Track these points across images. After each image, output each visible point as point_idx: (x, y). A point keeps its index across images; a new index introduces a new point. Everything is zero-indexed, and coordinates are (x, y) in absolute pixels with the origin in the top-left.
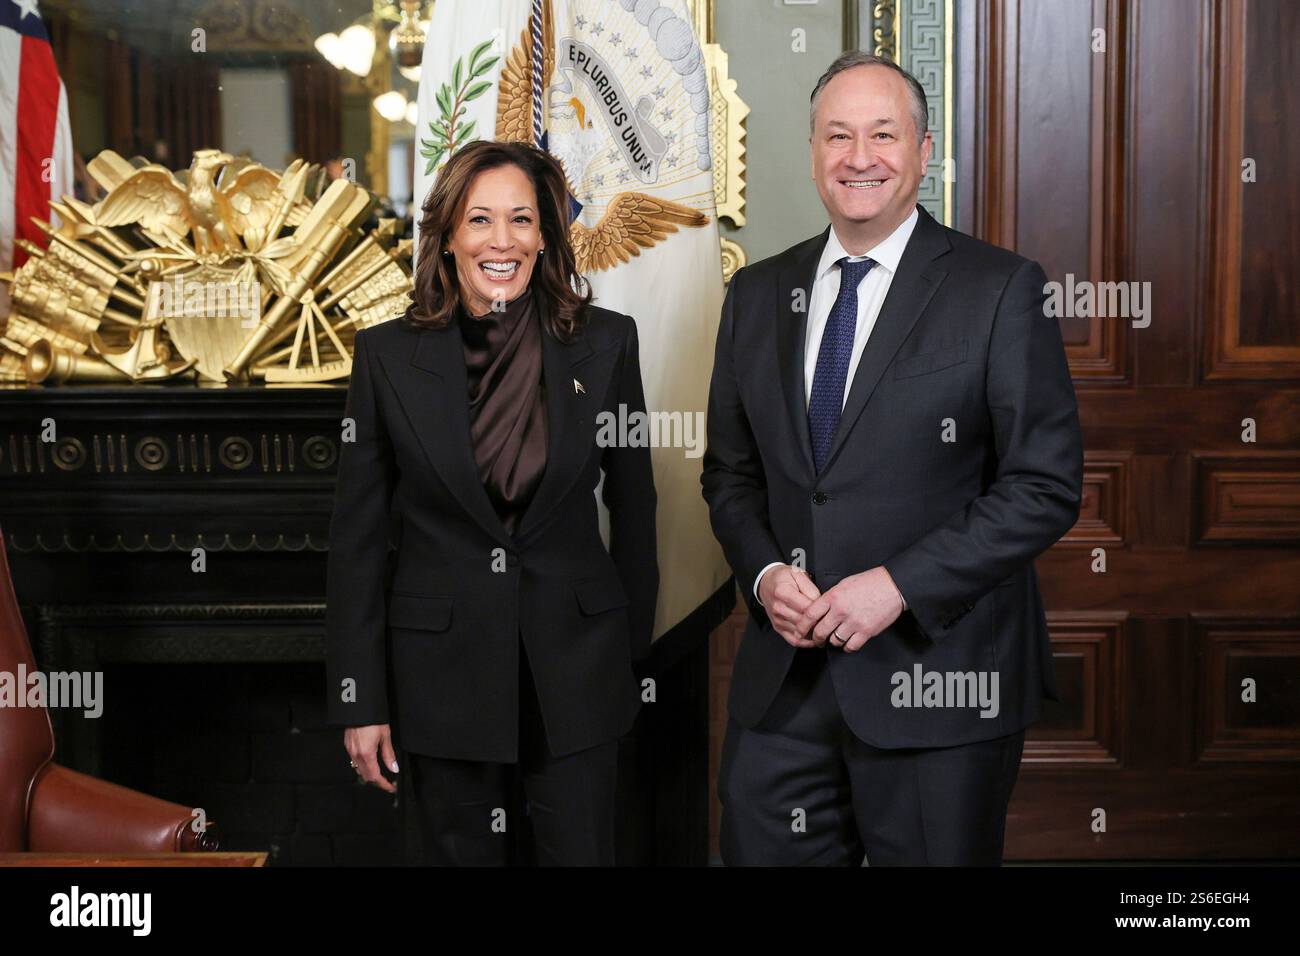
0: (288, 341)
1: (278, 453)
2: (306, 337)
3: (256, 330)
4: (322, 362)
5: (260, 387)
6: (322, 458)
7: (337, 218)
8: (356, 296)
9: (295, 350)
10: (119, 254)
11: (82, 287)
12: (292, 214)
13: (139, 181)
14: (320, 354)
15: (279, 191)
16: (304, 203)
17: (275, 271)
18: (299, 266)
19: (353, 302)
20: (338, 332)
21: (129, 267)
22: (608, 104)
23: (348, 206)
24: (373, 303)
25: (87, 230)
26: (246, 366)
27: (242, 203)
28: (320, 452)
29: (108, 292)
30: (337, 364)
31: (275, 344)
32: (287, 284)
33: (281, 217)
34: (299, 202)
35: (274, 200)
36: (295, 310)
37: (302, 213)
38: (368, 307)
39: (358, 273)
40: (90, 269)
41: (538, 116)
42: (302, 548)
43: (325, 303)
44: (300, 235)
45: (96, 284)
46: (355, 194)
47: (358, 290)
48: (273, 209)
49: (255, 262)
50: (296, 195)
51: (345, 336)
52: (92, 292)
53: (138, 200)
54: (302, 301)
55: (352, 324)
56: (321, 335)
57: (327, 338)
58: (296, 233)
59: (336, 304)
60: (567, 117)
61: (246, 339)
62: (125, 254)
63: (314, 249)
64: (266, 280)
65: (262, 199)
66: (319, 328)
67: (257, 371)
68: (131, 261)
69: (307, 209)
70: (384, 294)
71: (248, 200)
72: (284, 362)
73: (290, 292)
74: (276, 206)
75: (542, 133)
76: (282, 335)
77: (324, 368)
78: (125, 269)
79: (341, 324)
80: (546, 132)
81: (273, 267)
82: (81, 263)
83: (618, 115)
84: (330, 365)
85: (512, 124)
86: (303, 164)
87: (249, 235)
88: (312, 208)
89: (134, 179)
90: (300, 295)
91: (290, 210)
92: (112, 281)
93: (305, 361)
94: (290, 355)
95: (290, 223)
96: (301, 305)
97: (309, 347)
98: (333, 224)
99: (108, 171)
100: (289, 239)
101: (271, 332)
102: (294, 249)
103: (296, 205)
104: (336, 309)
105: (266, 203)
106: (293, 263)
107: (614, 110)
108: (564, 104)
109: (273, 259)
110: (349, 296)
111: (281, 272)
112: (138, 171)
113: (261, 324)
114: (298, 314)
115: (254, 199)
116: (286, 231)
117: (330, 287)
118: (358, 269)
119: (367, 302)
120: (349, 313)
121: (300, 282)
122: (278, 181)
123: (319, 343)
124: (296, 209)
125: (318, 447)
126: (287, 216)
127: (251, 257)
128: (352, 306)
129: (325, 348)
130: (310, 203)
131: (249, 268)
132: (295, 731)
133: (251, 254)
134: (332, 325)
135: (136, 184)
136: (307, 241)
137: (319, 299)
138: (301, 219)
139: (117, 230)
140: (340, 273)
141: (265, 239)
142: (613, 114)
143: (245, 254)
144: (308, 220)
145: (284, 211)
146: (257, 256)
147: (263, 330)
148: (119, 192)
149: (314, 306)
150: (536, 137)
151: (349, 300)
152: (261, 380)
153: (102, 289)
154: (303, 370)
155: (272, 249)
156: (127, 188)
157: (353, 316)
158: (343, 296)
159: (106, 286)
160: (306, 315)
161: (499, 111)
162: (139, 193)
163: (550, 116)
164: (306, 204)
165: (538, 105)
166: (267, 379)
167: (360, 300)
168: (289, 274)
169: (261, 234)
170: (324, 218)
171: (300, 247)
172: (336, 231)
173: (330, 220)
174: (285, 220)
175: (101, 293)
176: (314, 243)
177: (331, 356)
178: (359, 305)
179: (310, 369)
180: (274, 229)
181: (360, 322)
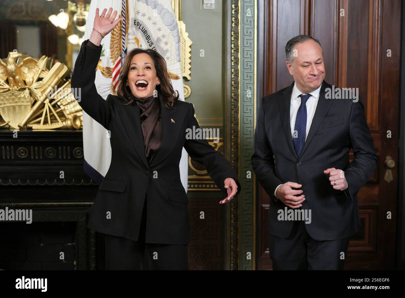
0: (40, 116)
1: (36, 153)
2: (46, 114)
3: (29, 113)
4: (52, 123)
5: (30, 131)
6: (51, 154)
7: (57, 75)
8: (63, 101)
9: (42, 119)
12: (42, 74)
14: (51, 120)
15: (37, 66)
16: (46, 70)
17: (36, 93)
18: (44, 91)
19: (62, 103)
20: (57, 113)
22: (147, 39)
23: (61, 71)
24: (69, 103)
26: (26, 124)
27: (25, 70)
28: (51, 152)
30: (57, 123)
31: (36, 116)
32: (40, 97)
33: (38, 75)
34: (44, 69)
35: (36, 69)
36: (42, 105)
37: (45, 73)
38: (67, 105)
41: (124, 43)
42: (44, 184)
43: (53, 103)
44: (45, 81)
46: (63, 68)
47: (64, 99)
48: (35, 72)
49: (29, 89)
50: (43, 67)
51: (59, 114)
54: (45, 102)
55: (62, 110)
56: (51, 114)
57: (53, 115)
58: (43, 80)
59: (56, 103)
60: (133, 43)
61: (26, 114)
63: (49, 85)
64: (33, 95)
65: (32, 68)
66: (50, 111)
67: (30, 126)
69: (47, 72)
70: (73, 100)
71: (27, 69)
72: (39, 122)
73: (41, 99)
74: (37, 71)
75: (125, 49)
76: (38, 114)
77: (52, 125)
79: (58, 110)
80: (127, 48)
81: (35, 91)
83: (150, 43)
84: (54, 124)
85: (116, 45)
86: (46, 57)
87: (27, 80)
88: (48, 72)
90: (44, 100)
91: (41, 72)
93: (46, 122)
94: (41, 120)
95: (41, 76)
96: (45, 104)
97: (47, 118)
98: (55, 77)
100: (41, 82)
101: (35, 113)
102: (42, 85)
103: (43, 71)
104: (56, 105)
105: (33, 70)
106: (42, 90)
107: (149, 41)
108: (132, 39)
109: (35, 89)
110: (61, 101)
111: (38, 93)
113: (31, 110)
114: (44, 107)
115: (29, 68)
116: (40, 79)
117: (55, 98)
119: (67, 103)
120: (61, 106)
121: (44, 96)
122: (37, 62)
123: (51, 116)
124: (43, 72)
125: (50, 151)
126: (40, 74)
127: (28, 88)
128: (62, 104)
129: (53, 118)
130: (48, 70)
131: (27, 91)
132: (42, 245)
133: (28, 87)
134: (55, 110)
136: (47, 82)
137: (51, 101)
138: (44, 75)
141: (33, 82)
142: (148, 43)
143: (26, 86)
144: (47, 76)
145: (39, 72)
146: (30, 87)
147: (32, 112)
149: (49, 104)
150: (123, 50)
151: (61, 102)
152: (31, 128)
154: (45, 125)
155: (35, 85)
157: (62, 108)
158: (59, 101)
160: (46, 107)
161: (111, 41)
163: (128, 43)
164: (47, 70)
165: (124, 39)
166: (33, 128)
167: (65, 102)
168: (40, 93)
169: (31, 80)
170: (53, 75)
171: (44, 85)
172: (57, 79)
173: (55, 76)
174: (39, 75)
176: (49, 83)
177: (55, 121)
178: (64, 104)
179: (47, 125)
180: (36, 79)
181: (64, 109)
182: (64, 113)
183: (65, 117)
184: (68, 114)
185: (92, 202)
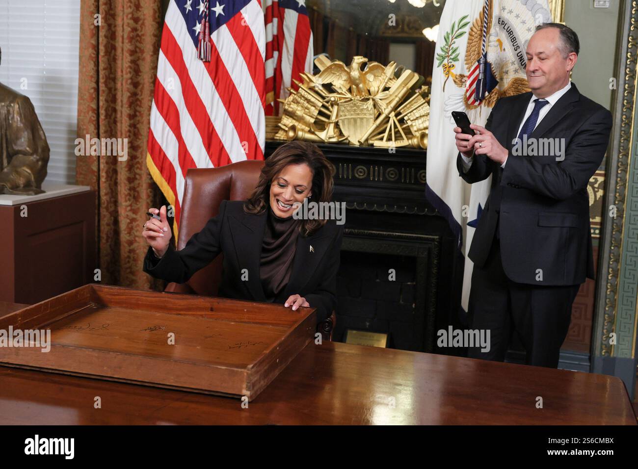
0: (383, 132)
1: (376, 173)
2: (390, 130)
3: (372, 127)
4: (396, 140)
5: (372, 147)
6: (393, 176)
7: (406, 85)
8: (411, 115)
9: (386, 135)
10: (324, 95)
11: (309, 106)
12: (389, 82)
13: (333, 67)
14: (395, 137)
15: (385, 73)
16: (394, 78)
17: (381, 104)
18: (390, 102)
19: (410, 117)
20: (403, 129)
21: (327, 99)
22: (512, 42)
23: (410, 81)
24: (417, 118)
25: (312, 85)
26: (367, 140)
27: (370, 77)
28: (392, 174)
29: (319, 108)
30: (402, 141)
31: (379, 132)
32: (385, 109)
33: (385, 83)
34: (392, 78)
35: (382, 77)
36: (387, 119)
37: (393, 83)
38: (415, 120)
39: (412, 107)
40: (313, 100)
41: (484, 45)
42: (383, 210)
43: (399, 118)
44: (391, 91)
45: (314, 106)
46: (414, 76)
47: (412, 113)
48: (382, 80)
49: (373, 100)
50: (391, 75)
51: (405, 131)
52: (313, 108)
53: (332, 74)
54: (390, 116)
55: (408, 126)
56: (396, 130)
57: (399, 131)
58: (390, 90)
59: (403, 118)
60: (495, 46)
61: (368, 128)
62: (326, 94)
63: (396, 96)
64: (377, 107)
65: (378, 76)
66: (395, 127)
67: (370, 142)
68: (328, 97)
69: (394, 81)
70: (422, 115)
71: (373, 76)
72: (382, 139)
73: (386, 112)
74: (383, 79)
75: (485, 52)
76: (382, 129)
77: (396, 142)
78: (325, 100)
79: (404, 126)
80: (486, 52)
81: (380, 102)
82: (310, 97)
83: (516, 46)
84: (399, 141)
85: (473, 49)
86: (394, 63)
87: (372, 90)
88: (396, 81)
89: (331, 66)
90: (389, 114)
91: (388, 81)
92: (320, 104)
93: (389, 139)
94: (383, 137)
95: (388, 86)
96: (390, 118)
97: (391, 134)
98: (404, 87)
99: (322, 63)
100: (387, 92)
101: (378, 127)
102: (388, 96)
103: (391, 79)
104: (403, 120)
105: (380, 78)
106: (388, 101)
107: (514, 45)
108: (494, 41)
109: (380, 99)
110: (408, 115)
111: (383, 105)
112: (332, 63)
113: (374, 124)
114: (388, 121)
115: (375, 76)
116: (386, 89)
117: (401, 111)
118: (412, 105)
119: (415, 118)
120: (408, 122)
121: (389, 109)
122: (384, 69)
123: (396, 133)
124: (390, 81)
125: (392, 172)
126: (387, 83)
127: (372, 98)
128: (409, 119)
129: (398, 135)
130: (396, 79)
131: (371, 102)
132: (378, 280)
133: (372, 97)
134: (401, 126)
135: (331, 68)
136: (394, 93)
137: (396, 116)
138: (392, 85)
139: (324, 85)
140: (406, 106)
141: (378, 92)
142: (514, 46)
143: (370, 97)
144: (395, 85)
145: (386, 81)
146: (374, 98)
147: (375, 126)
148: (325, 71)
149: (394, 118)
150: (483, 54)
151: (408, 117)
152: (372, 145)
153: (317, 107)
154: (388, 142)
155: (380, 95)
156: (328, 69)
157: (409, 123)
158: (406, 115)
159: (318, 106)
160: (391, 122)
161: (468, 43)
162: (333, 72)
163: (488, 46)
164: (394, 79)
165: (484, 41)
166: (375, 145)
167: (412, 117)
168: (385, 105)
169: (376, 89)
170: (401, 85)
171: (391, 95)
172: (405, 89)
173: (403, 85)
174: (386, 85)
175: (316, 109)
176: (396, 94)
177: (400, 138)
178: (411, 119)
179: (391, 142)
180: (381, 88)
181: (412, 125)
182: (411, 129)
183: (412, 135)
184: (415, 131)
185: (436, 235)
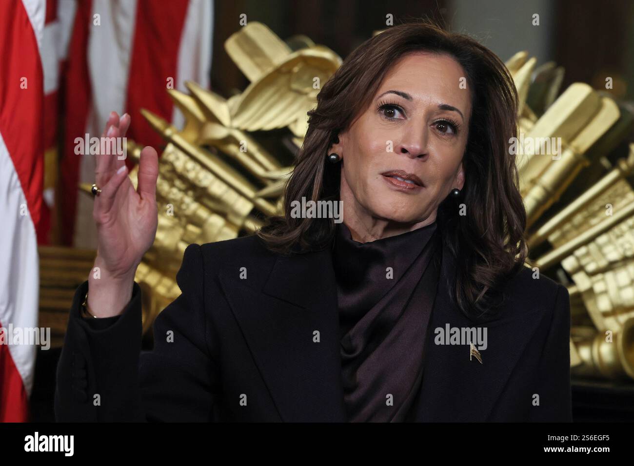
7: (570, 140)
8: (588, 254)
10: (259, 171)
11: (203, 213)
13: (296, 69)
19: (584, 262)
21: (271, 189)
24: (611, 267)
25: (217, 133)
29: (239, 222)
38: (603, 271)
39: (594, 221)
40: (217, 188)
45: (221, 209)
46: (599, 108)
47: (592, 247)
52: (216, 221)
53: (290, 97)
55: (580, 295)
59: (557, 264)
62: (266, 169)
68: (274, 180)
78: (266, 191)
82: (206, 180)
88: (535, 123)
89: (289, 64)
92: (245, 207)
99: (254, 51)
104: (560, 274)
110: (577, 253)
112: (294, 55)
117: (552, 238)
118: (594, 215)
119: (602, 264)
120: (575, 278)
128: (580, 268)
130: (533, 117)
135: (290, 72)
139: (259, 137)
140: (568, 219)
148: (267, 82)
151: (578, 259)
153: (231, 217)
156: (279, 77)
157: (582, 282)
158: (570, 253)
159: (237, 214)
162: (295, 86)
167: (593, 261)
175: (229, 223)
178: (591, 267)
181: (591, 291)
182: (590, 306)
183: (592, 325)
184: (604, 315)
